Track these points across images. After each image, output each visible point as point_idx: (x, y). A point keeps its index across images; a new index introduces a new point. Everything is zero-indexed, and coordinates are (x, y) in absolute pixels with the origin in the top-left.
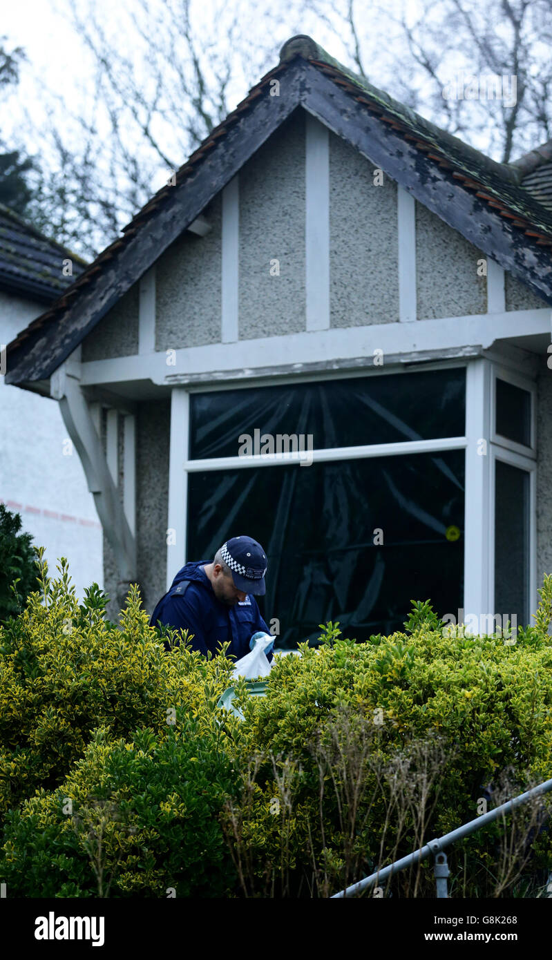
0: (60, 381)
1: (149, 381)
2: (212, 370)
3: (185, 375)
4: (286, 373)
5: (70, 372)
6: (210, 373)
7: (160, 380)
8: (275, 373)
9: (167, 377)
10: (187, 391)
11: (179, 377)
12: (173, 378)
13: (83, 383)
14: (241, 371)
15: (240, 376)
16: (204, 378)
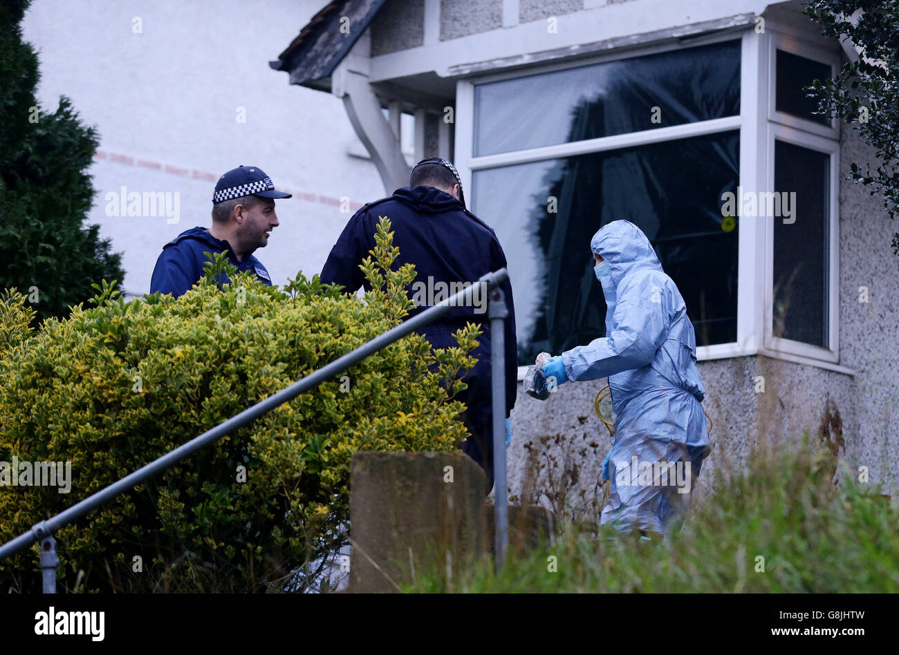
0: (341, 78)
1: (433, 74)
2: (493, 57)
3: (466, 65)
4: (562, 56)
5: (352, 68)
6: (489, 61)
7: (443, 73)
8: (552, 57)
9: (450, 68)
10: (471, 83)
11: (461, 68)
12: (455, 69)
13: (372, 80)
14: (520, 56)
15: (519, 62)
16: (485, 67)
